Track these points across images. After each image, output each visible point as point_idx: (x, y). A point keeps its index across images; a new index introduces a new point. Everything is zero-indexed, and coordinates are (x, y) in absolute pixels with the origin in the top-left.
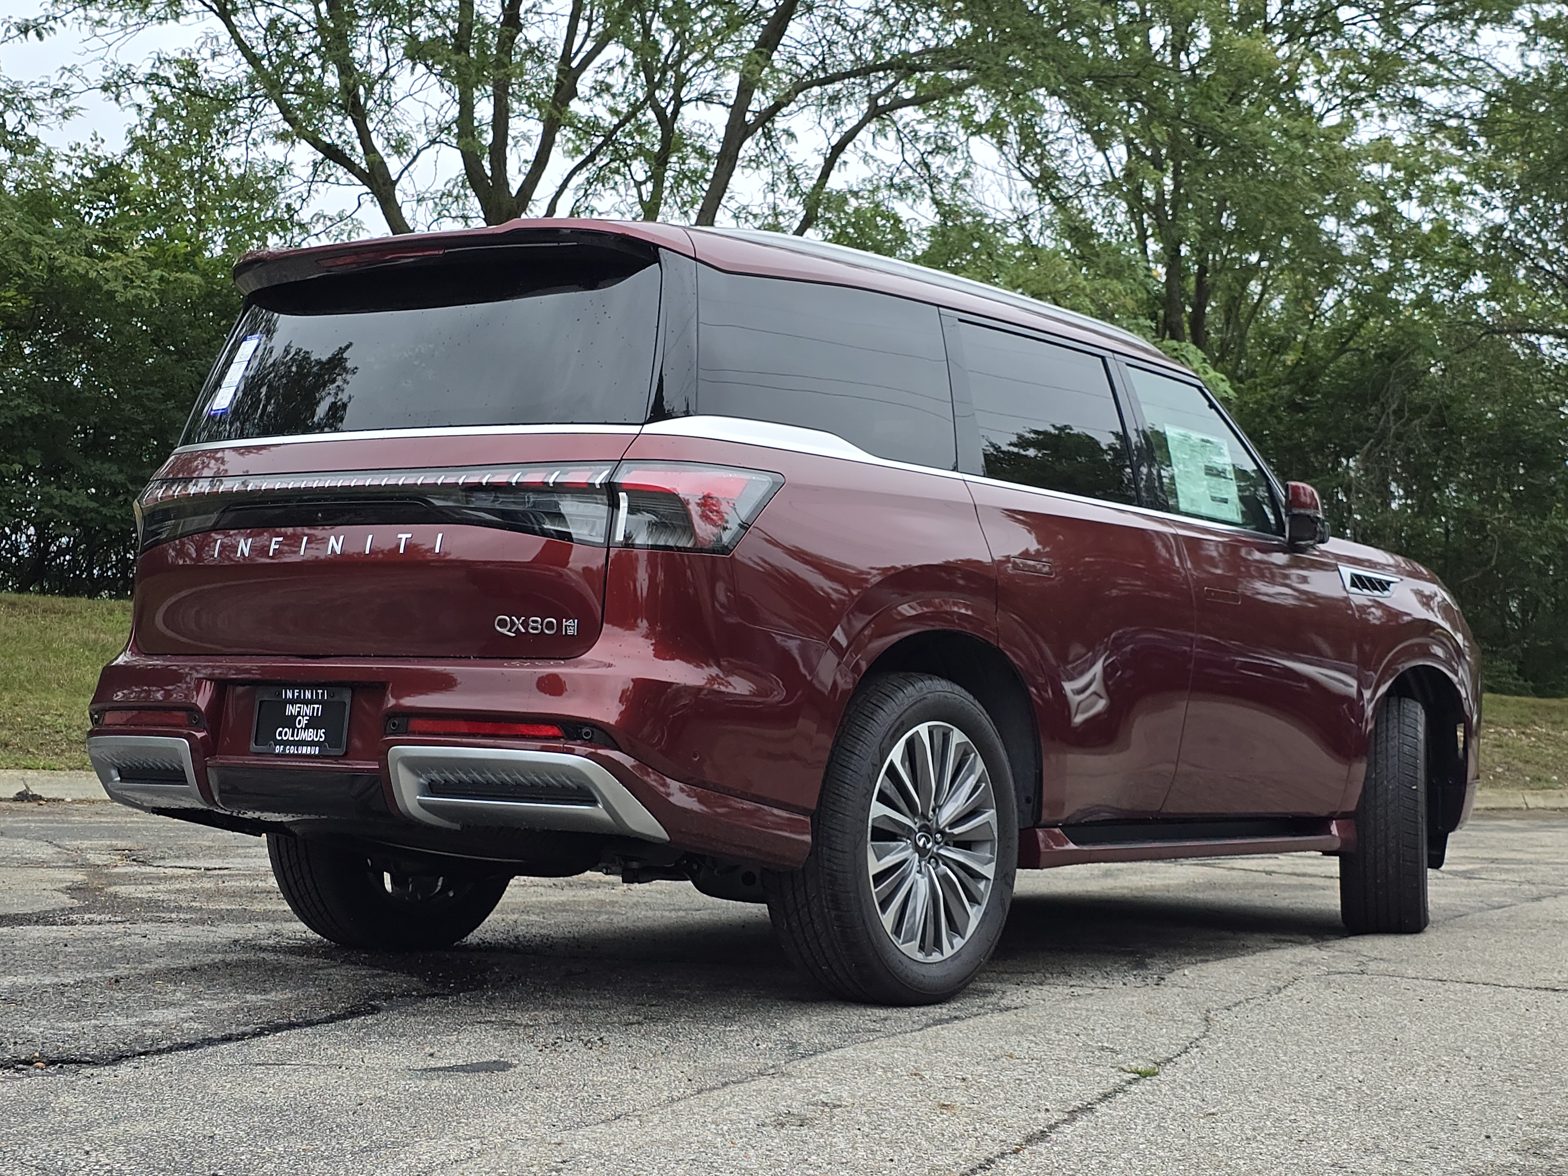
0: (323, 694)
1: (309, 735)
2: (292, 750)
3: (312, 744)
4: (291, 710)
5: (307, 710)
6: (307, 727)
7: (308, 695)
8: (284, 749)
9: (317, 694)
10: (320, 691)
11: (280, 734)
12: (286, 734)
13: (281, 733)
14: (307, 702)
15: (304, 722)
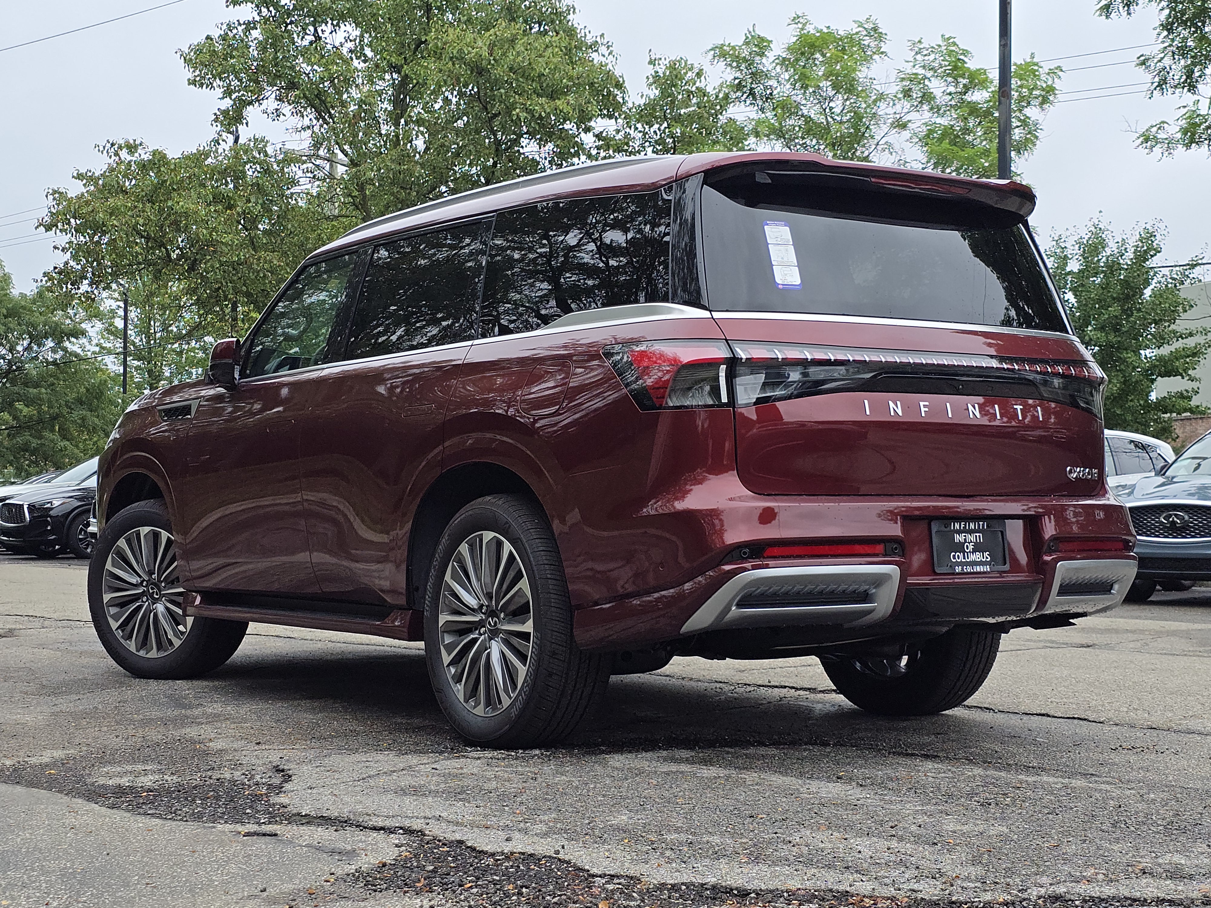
0: (983, 525)
1: (977, 557)
2: (969, 569)
3: (981, 563)
4: (959, 538)
5: (971, 538)
6: (974, 551)
7: (972, 526)
8: (963, 569)
9: (979, 525)
10: (981, 523)
11: (954, 558)
12: (960, 557)
13: (954, 556)
14: (971, 532)
15: (971, 547)
